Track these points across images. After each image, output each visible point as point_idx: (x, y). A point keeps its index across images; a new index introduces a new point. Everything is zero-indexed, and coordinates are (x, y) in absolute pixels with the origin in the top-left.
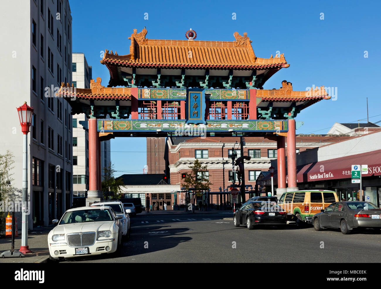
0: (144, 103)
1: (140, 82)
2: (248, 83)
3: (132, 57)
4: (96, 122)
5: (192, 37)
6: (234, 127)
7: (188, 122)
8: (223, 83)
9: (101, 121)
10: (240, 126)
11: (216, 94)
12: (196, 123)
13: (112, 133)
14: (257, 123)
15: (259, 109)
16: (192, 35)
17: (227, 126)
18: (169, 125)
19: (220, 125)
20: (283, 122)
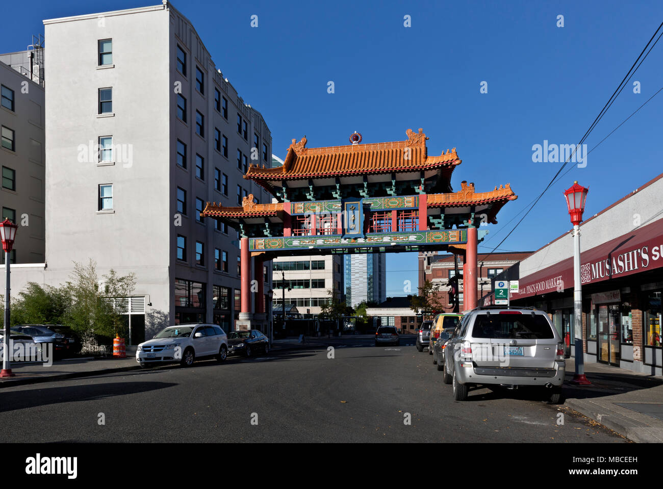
0: (298, 219)
1: (293, 195)
2: (417, 187)
3: (284, 170)
4: (248, 242)
5: (357, 140)
6: (398, 240)
7: (345, 236)
8: (387, 189)
9: (252, 241)
10: (405, 238)
11: (377, 203)
12: (353, 238)
13: (264, 252)
14: (428, 234)
15: (431, 218)
16: (356, 138)
17: (390, 239)
18: (323, 241)
19: (382, 239)
20: (460, 231)
